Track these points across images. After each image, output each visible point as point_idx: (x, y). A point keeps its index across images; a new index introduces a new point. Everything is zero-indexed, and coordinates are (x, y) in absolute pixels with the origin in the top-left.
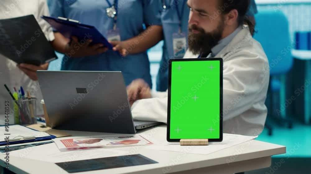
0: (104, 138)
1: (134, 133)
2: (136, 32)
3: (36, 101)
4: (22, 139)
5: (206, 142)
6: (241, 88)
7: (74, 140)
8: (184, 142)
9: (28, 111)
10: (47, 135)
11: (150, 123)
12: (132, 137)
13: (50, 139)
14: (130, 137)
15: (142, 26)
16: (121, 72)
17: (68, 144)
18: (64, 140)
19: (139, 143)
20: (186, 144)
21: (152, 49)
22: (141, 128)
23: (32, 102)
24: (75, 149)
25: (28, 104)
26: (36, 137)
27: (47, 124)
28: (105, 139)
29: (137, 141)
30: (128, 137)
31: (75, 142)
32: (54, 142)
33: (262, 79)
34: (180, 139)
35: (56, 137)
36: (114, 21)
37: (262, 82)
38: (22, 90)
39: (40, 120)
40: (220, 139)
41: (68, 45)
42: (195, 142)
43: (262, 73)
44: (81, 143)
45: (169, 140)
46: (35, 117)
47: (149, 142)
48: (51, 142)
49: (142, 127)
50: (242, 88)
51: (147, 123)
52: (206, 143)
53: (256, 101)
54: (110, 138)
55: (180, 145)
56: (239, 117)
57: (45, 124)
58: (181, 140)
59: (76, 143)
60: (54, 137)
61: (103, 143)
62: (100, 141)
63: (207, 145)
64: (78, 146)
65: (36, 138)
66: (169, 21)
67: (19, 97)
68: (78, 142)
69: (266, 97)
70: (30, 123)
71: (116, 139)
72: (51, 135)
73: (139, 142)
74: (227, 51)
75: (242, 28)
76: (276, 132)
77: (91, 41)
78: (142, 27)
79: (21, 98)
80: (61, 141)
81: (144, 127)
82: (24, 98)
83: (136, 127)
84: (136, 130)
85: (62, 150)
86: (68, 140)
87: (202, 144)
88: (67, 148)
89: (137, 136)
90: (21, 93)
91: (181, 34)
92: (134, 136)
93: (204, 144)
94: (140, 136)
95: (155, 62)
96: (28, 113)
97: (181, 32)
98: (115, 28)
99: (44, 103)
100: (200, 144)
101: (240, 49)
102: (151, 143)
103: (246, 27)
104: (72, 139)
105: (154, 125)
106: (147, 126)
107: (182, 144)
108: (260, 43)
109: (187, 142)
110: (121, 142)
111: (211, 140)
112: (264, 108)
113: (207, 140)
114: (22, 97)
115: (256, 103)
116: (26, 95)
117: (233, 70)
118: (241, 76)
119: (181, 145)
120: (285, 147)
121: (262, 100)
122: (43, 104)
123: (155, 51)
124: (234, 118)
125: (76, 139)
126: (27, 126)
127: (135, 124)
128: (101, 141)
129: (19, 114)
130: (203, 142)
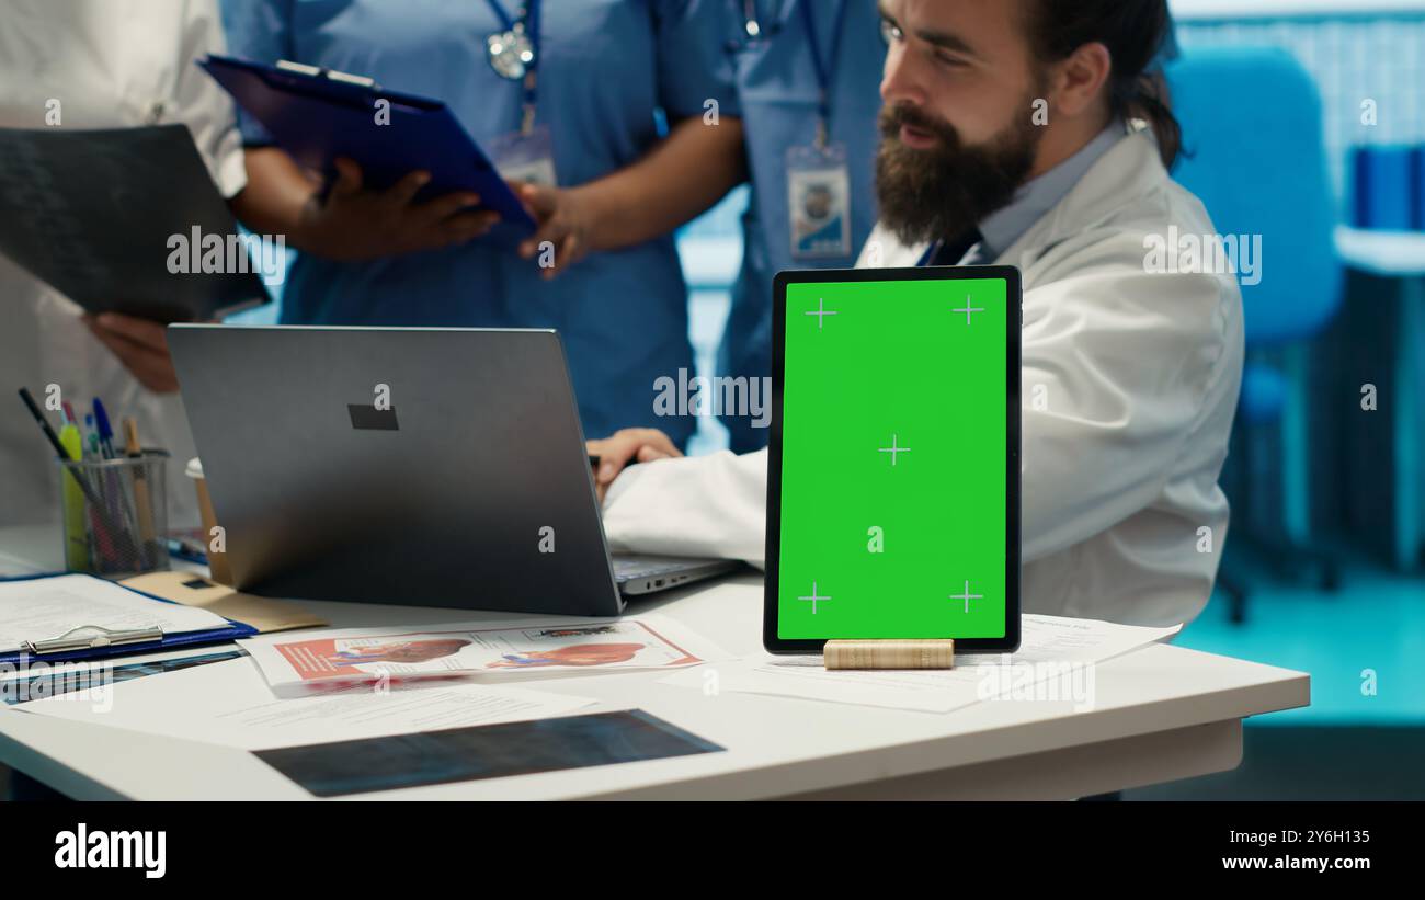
0: (479, 635)
1: (613, 613)
2: (627, 146)
3: (163, 467)
4: (102, 641)
5: (946, 653)
6: (1114, 408)
7: (340, 647)
8: (840, 653)
9: (129, 513)
10: (213, 621)
11: (686, 566)
12: (606, 629)
13: (231, 641)
14: (597, 631)
15: (652, 119)
16: (553, 331)
17: (313, 662)
18: (291, 646)
19: (639, 659)
20: (852, 662)
21: (696, 227)
22: (645, 591)
23: (146, 468)
24: (344, 686)
25: (126, 477)
26: (166, 631)
27: (212, 572)
28: (480, 640)
29: (627, 651)
30: (587, 632)
31: (344, 654)
32: (248, 654)
33: (1209, 367)
34: (825, 641)
35: (256, 632)
36: (527, 92)
37: (1211, 384)
38: (100, 416)
39: (186, 555)
40: (1009, 641)
41: (313, 206)
42: (893, 653)
43: (1212, 340)
44: (369, 657)
45: (773, 643)
46: (158, 540)
47: (685, 657)
48: (236, 655)
49: (648, 586)
50: (1116, 409)
51: (675, 567)
52: (942, 661)
53: (1180, 468)
54: (503, 634)
55: (824, 668)
56: (1099, 540)
57: (205, 572)
58: (827, 646)
59: (347, 659)
60: (248, 632)
61: (472, 657)
62: (457, 650)
63: (948, 668)
64: (360, 672)
65: (166, 636)
66: (771, 92)
67: (88, 445)
68: (356, 653)
69: (1226, 452)
70: (138, 565)
71: (531, 639)
72: (236, 623)
73: (638, 653)
74: (1052, 237)
75: (1126, 133)
76: (1263, 606)
77: (422, 178)
78: (653, 126)
79: (96, 450)
80: (280, 648)
81: (659, 583)
82: (108, 454)
83: (625, 583)
84: (625, 597)
85: (282, 692)
86: (310, 644)
87: (925, 661)
88: (308, 681)
89: (628, 628)
90: (94, 429)
91: (829, 153)
92: (613, 626)
93: (933, 661)
94: (642, 625)
95: (709, 288)
96: (127, 523)
97: (827, 142)
98: (528, 127)
99: (201, 475)
100: (917, 664)
101: (1110, 229)
102: (695, 659)
103: (1143, 130)
104: (331, 642)
105: (706, 575)
106: (674, 581)
107: (835, 662)
108: (1200, 203)
109: (856, 653)
110: (553, 652)
111: (965, 646)
112: (1218, 501)
113: (948, 645)
114: (100, 448)
115: (1176, 480)
116: (117, 439)
117: (1077, 327)
118: (1113, 353)
119: (831, 669)
120: (1307, 679)
121: (1207, 468)
122: (197, 480)
123: (710, 234)
124: (1078, 548)
125: (346, 639)
126: (124, 579)
127: (621, 571)
128: (464, 649)
129: (90, 525)
130: (929, 653)
